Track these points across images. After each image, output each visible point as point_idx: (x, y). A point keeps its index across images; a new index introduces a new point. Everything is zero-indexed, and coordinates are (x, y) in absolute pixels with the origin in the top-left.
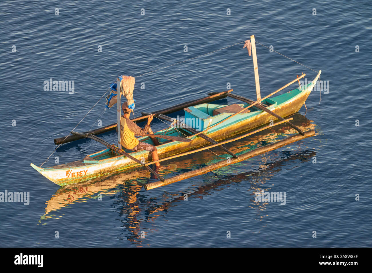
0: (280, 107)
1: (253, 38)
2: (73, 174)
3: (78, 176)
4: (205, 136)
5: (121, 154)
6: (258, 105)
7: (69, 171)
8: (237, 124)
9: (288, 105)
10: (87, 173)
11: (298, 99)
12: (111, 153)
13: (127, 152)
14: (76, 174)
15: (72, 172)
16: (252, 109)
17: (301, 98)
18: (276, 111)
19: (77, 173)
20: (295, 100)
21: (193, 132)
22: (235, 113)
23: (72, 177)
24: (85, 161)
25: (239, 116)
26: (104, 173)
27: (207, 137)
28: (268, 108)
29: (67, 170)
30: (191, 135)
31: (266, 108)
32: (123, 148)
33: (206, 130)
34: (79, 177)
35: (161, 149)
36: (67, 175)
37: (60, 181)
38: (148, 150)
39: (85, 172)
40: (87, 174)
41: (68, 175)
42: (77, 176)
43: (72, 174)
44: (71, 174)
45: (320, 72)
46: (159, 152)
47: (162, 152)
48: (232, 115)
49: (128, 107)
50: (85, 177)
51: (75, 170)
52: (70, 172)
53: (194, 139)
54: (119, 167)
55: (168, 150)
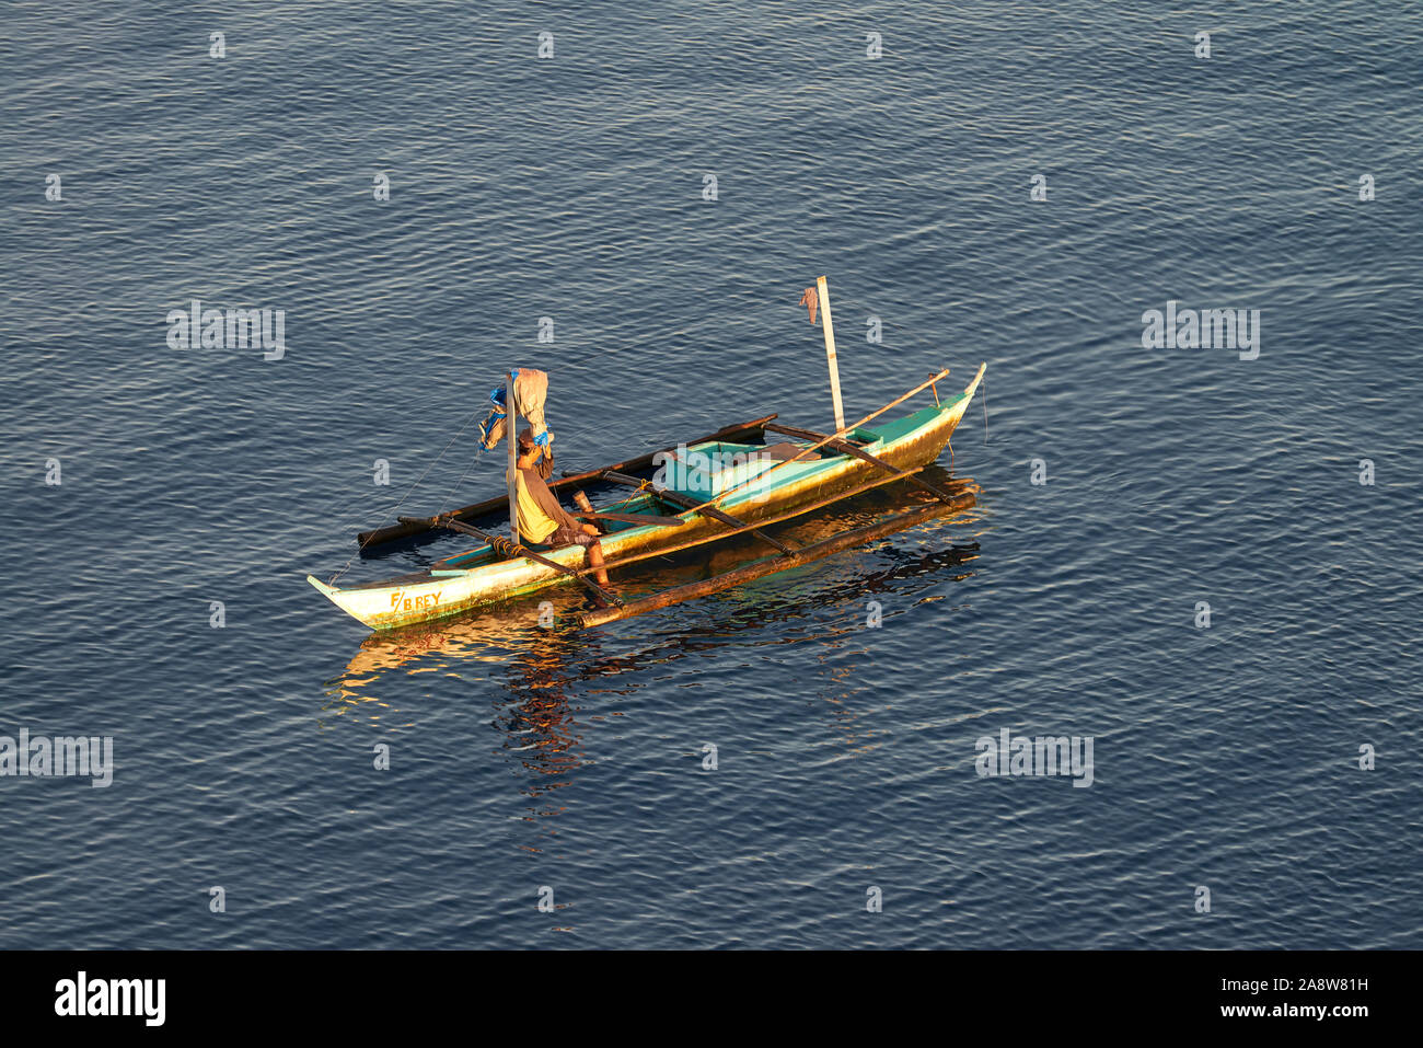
0: (891, 448)
1: (823, 286)
2: (407, 604)
3: (420, 609)
4: (718, 512)
5: (519, 556)
6: (840, 443)
7: (398, 594)
8: (791, 485)
9: (910, 443)
10: (440, 599)
11: (933, 432)
12: (496, 555)
13: (533, 551)
14: (413, 603)
15: (405, 598)
16: (827, 452)
17: (941, 429)
18: (881, 457)
19: (417, 599)
20: (927, 434)
21: (688, 504)
22: (786, 459)
23: (405, 609)
24: (435, 573)
25: (793, 468)
26: (479, 600)
27: (721, 514)
28: (863, 448)
29: (393, 590)
30: (681, 512)
31: (861, 449)
32: (523, 540)
33: (718, 499)
34: (421, 611)
35: (611, 545)
36: (393, 604)
37: (376, 620)
38: (581, 544)
39: (436, 598)
40: (440, 603)
41: (396, 603)
42: (417, 607)
43: (405, 601)
44: (403, 602)
45: (984, 366)
46: (607, 551)
47: (614, 550)
48: (779, 464)
49: (533, 440)
50: (435, 611)
51: (413, 592)
52: (399, 597)
53: (690, 519)
54: (515, 585)
55: (630, 547)
